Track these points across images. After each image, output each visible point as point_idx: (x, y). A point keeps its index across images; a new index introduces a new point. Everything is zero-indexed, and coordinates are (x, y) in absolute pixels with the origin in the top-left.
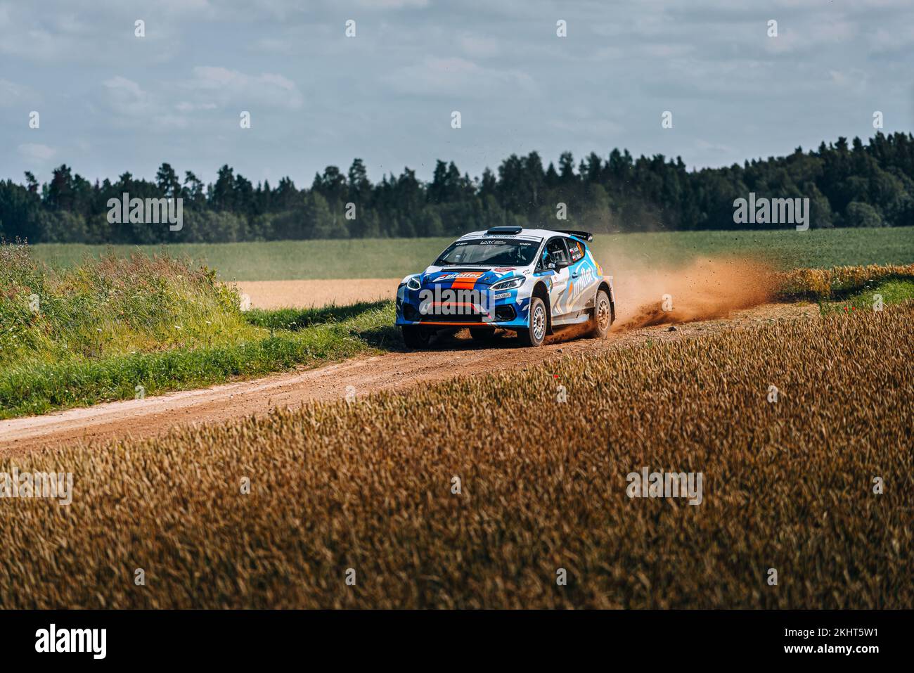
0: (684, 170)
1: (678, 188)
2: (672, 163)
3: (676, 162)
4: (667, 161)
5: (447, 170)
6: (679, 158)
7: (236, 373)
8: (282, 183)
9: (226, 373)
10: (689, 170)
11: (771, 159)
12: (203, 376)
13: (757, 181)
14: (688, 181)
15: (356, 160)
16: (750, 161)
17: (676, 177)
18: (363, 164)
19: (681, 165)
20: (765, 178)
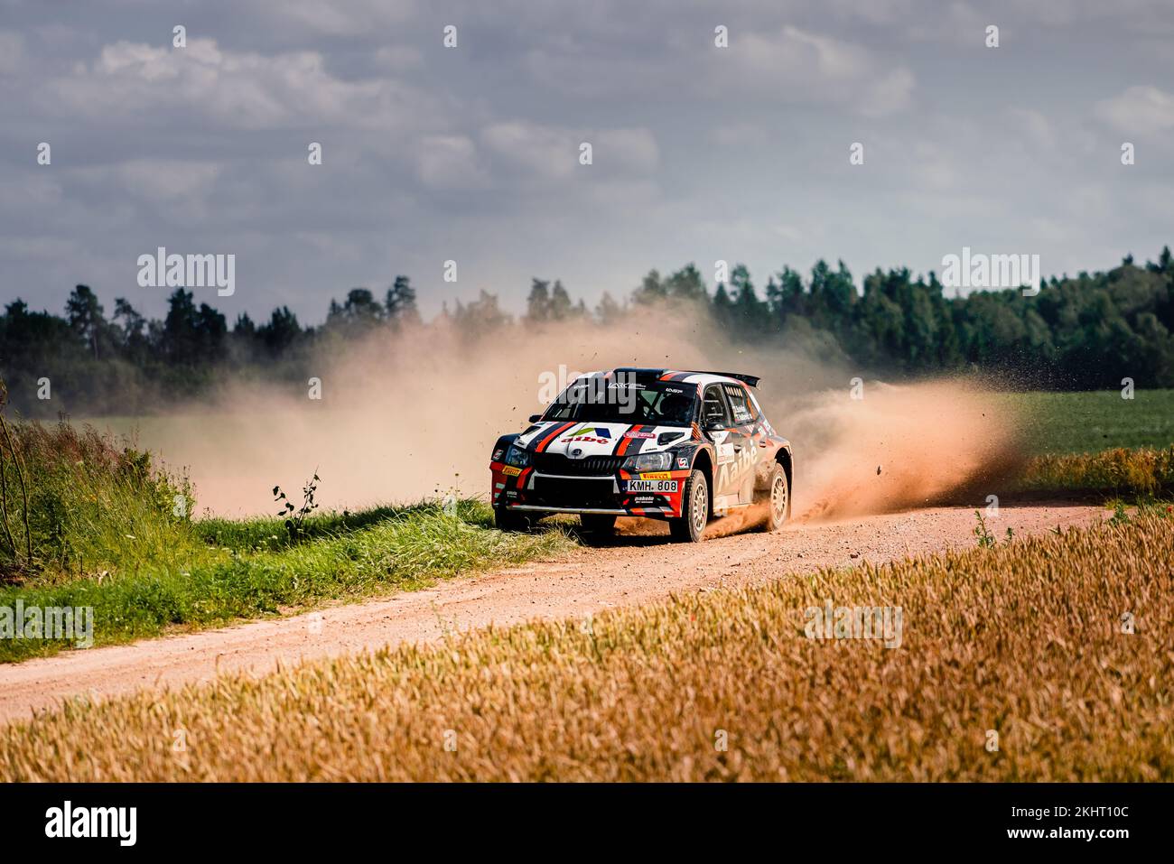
0: (940, 295)
1: (932, 324)
2: (920, 284)
3: (927, 282)
4: (913, 279)
5: (551, 296)
6: (932, 274)
7: (178, 620)
8: (276, 316)
9: (160, 620)
10: (948, 294)
11: (1083, 275)
12: (123, 625)
13: (1060, 311)
14: (947, 312)
15: (399, 279)
16: (1048, 280)
17: (928, 305)
18: (411, 285)
19: (936, 285)
20: (1072, 307)
